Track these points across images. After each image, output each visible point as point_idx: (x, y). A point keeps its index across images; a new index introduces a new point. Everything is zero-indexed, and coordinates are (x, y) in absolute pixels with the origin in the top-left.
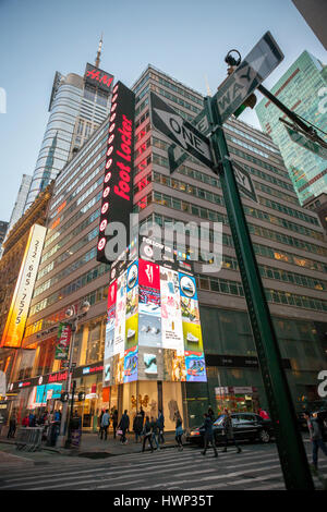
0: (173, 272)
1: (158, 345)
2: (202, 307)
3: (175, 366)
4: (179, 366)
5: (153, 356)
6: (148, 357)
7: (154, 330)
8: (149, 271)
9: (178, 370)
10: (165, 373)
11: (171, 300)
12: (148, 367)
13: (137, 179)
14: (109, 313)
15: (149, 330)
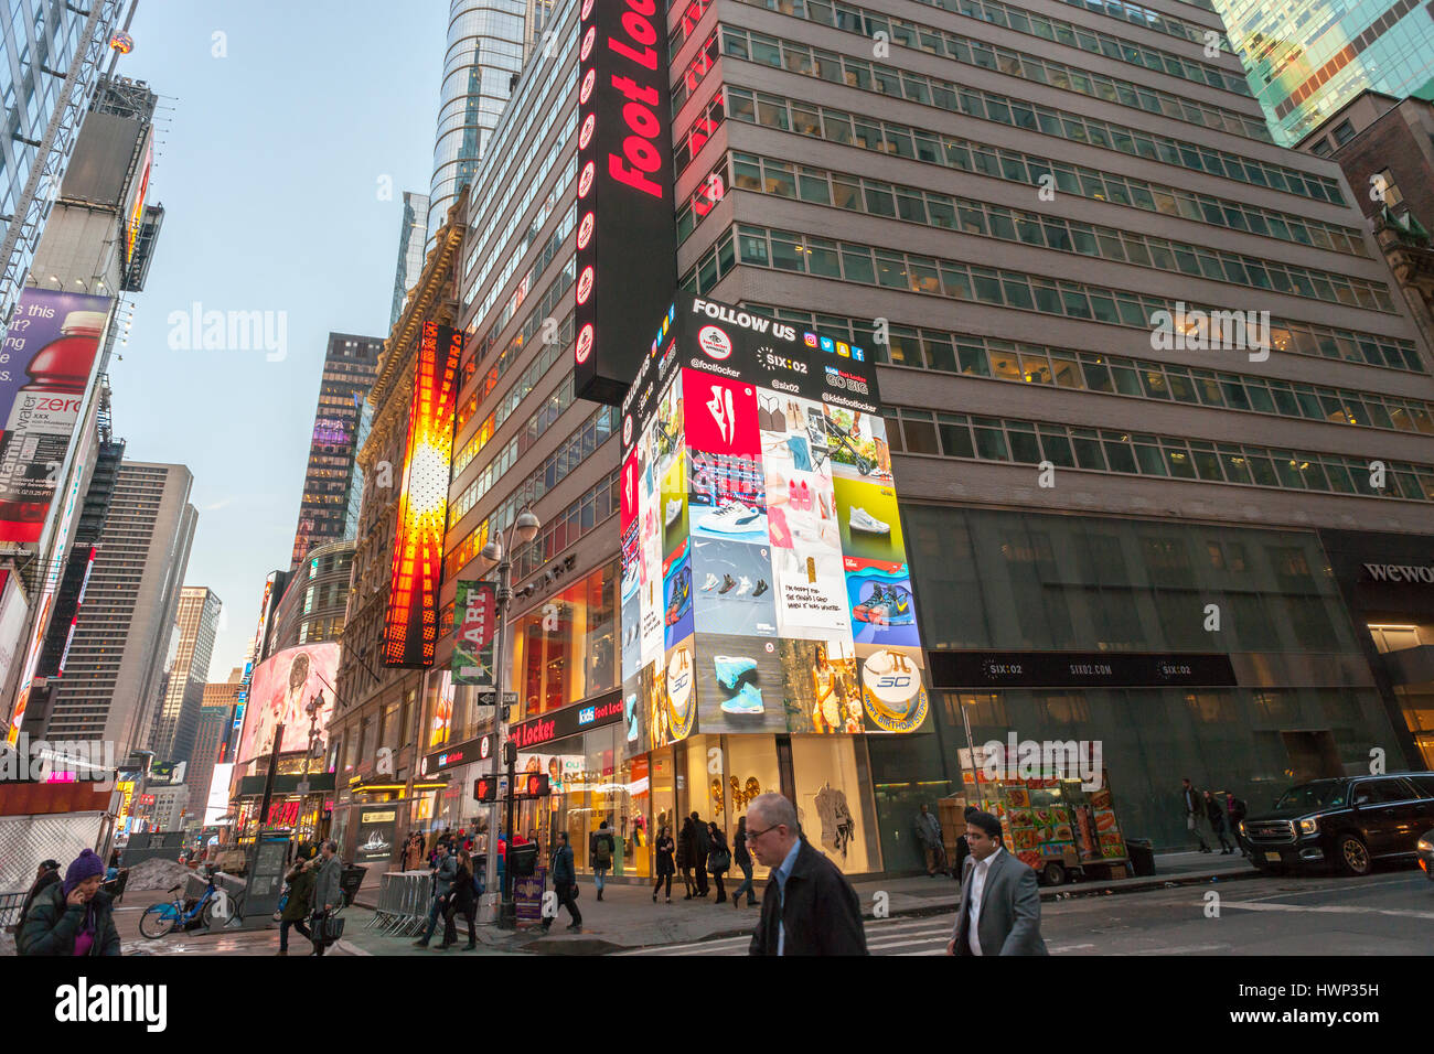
0: (805, 404)
1: (763, 628)
2: (910, 506)
3: (823, 689)
4: (838, 689)
5: (748, 662)
6: (728, 667)
7: (745, 585)
8: (722, 406)
9: (832, 700)
10: (791, 710)
11: (800, 493)
12: (731, 693)
13: (682, 124)
14: (626, 548)
15: (729, 585)
